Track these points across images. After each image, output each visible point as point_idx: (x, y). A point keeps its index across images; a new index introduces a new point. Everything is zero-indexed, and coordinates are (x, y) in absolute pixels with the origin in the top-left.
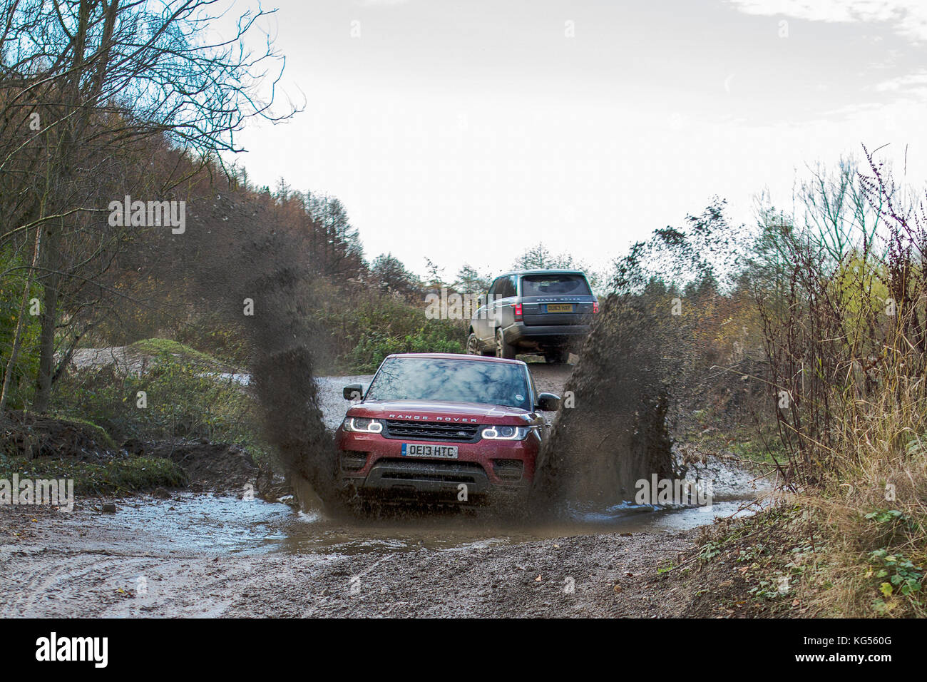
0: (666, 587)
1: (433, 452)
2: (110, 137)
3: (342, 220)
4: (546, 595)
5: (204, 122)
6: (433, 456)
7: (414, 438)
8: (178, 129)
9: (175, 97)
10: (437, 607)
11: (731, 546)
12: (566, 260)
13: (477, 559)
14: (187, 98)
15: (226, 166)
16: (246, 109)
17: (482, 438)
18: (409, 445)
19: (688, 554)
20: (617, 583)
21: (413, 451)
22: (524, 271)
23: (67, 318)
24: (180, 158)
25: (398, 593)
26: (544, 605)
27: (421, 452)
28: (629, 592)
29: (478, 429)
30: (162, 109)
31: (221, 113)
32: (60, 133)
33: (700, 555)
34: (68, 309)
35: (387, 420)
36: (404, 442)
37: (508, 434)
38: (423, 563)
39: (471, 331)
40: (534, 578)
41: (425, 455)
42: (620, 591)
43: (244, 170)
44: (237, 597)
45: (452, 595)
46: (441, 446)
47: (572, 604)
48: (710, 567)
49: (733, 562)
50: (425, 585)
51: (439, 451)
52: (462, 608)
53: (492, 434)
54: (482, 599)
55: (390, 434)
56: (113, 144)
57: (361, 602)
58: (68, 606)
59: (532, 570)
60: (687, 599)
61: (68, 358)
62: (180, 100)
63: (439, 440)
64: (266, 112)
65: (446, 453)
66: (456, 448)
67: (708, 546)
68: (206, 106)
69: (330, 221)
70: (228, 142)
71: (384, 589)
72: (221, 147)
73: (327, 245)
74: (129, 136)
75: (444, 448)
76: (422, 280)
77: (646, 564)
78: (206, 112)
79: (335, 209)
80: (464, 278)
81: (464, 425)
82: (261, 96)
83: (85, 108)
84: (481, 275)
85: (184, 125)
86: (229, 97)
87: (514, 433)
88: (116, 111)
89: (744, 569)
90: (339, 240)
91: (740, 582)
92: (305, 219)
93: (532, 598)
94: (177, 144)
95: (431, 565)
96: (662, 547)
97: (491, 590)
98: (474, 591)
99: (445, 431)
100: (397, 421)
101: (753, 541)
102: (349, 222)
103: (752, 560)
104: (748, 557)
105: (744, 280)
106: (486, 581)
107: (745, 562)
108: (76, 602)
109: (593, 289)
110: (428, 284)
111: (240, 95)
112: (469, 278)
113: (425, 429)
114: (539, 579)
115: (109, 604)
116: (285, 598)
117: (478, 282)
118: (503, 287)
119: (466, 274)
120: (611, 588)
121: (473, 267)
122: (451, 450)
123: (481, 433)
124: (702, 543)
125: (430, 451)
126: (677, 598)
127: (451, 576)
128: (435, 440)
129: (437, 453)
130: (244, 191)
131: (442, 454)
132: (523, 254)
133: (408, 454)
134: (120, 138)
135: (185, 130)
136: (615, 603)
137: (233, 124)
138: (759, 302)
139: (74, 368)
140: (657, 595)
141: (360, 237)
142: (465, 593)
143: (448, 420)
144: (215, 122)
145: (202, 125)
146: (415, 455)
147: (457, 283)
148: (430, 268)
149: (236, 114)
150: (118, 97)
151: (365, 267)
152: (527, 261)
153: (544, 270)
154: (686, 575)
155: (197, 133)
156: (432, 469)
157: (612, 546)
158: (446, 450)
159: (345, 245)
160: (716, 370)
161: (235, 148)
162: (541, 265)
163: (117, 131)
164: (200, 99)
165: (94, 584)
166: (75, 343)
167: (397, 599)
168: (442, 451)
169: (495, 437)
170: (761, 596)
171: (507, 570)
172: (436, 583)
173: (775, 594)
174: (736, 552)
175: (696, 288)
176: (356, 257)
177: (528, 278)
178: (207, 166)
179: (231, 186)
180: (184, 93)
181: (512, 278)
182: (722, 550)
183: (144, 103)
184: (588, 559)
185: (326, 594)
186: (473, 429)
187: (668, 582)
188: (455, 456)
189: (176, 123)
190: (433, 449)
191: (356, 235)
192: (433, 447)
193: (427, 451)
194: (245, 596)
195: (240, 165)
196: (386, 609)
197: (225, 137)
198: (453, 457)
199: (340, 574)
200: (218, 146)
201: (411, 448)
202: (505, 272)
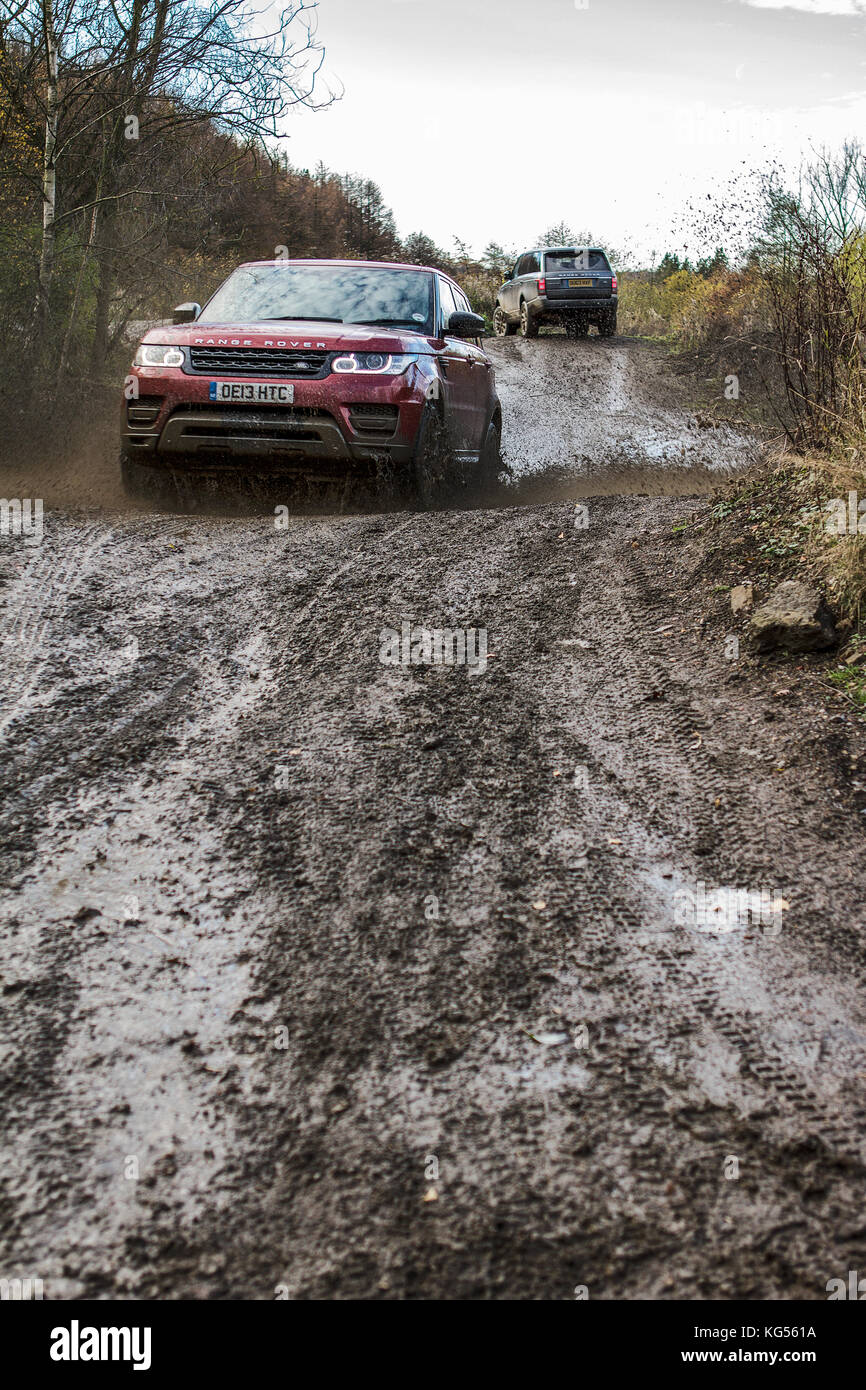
0: (682, 544)
1: (256, 394)
2: (161, 124)
3: (377, 201)
4: (568, 552)
5: (249, 109)
6: (256, 399)
7: (229, 374)
8: (224, 116)
9: (222, 87)
10: (467, 562)
11: (742, 506)
12: (587, 237)
13: (503, 518)
14: (233, 87)
15: (269, 150)
16: (288, 97)
17: (332, 371)
18: (220, 385)
19: (701, 514)
20: (635, 540)
21: (226, 393)
22: (547, 248)
23: (121, 293)
24: (226, 143)
25: (430, 549)
26: (567, 561)
27: (239, 394)
28: (647, 549)
29: (327, 357)
30: (210, 98)
31: (265, 101)
32: (115, 120)
33: (713, 514)
34: (122, 284)
35: (192, 348)
36: (213, 379)
37: (377, 365)
38: (453, 521)
39: (498, 304)
40: (557, 535)
41: (245, 400)
42: (637, 547)
43: (285, 154)
44: (279, 552)
45: (480, 551)
46: (269, 385)
47: (592, 560)
48: (722, 526)
49: (745, 521)
50: (454, 542)
51: (265, 393)
52: (490, 563)
53: (349, 366)
54: (508, 555)
55: (194, 368)
56: (165, 130)
57: (395, 557)
58: (123, 560)
59: (555, 528)
60: (701, 555)
61: (121, 329)
62: (226, 89)
63: (266, 376)
64: (306, 100)
65: (276, 395)
66: (290, 388)
67: (721, 506)
68: (251, 94)
69: (366, 202)
70: (272, 127)
71: (416, 546)
72: (264, 132)
73: (362, 224)
74: (180, 122)
75: (273, 388)
76: (451, 257)
77: (662, 523)
78: (251, 100)
79: (371, 190)
80: (490, 255)
81: (307, 352)
82: (301, 85)
83: (138, 96)
84: (507, 252)
85: (230, 112)
86: (273, 85)
87: (385, 364)
88: (167, 99)
89: (755, 528)
90: (374, 219)
91: (750, 539)
92: (342, 200)
93: (555, 554)
94: (222, 128)
95: (460, 522)
96: (676, 506)
97: (516, 547)
98: (501, 548)
99: (277, 361)
100: (206, 348)
101: (763, 501)
102: (383, 203)
103: (762, 519)
104: (758, 516)
105: (753, 257)
106: (512, 538)
107: (756, 521)
108: (129, 556)
109: (611, 265)
110: (457, 261)
111: (283, 84)
112: (494, 252)
113: (247, 360)
114: (561, 536)
115: (160, 558)
116: (324, 554)
117: (503, 259)
118: (528, 264)
119: (492, 251)
120: (629, 545)
121: (499, 245)
122: (283, 391)
123: (331, 364)
124: (715, 502)
125: (251, 392)
126: (692, 555)
127: (479, 533)
128: (259, 375)
129: (263, 395)
130: (284, 174)
131: (269, 397)
132: (546, 232)
133: (220, 398)
134: (171, 124)
135: (231, 117)
136: (633, 559)
137: (276, 110)
138: (769, 277)
139: (127, 339)
140: (673, 552)
141: (393, 217)
142: (492, 549)
143: (281, 345)
144: (260, 108)
145: (247, 112)
146: (229, 399)
147: (483, 260)
148: (459, 246)
149: (279, 102)
150: (169, 87)
151: (398, 244)
152: (549, 239)
153: (566, 247)
154: (700, 533)
155: (242, 120)
156: (256, 421)
157: (629, 506)
158: (276, 391)
159: (380, 223)
160: (728, 342)
161: (278, 134)
162: (563, 243)
163: (167, 118)
164: (246, 87)
165: (147, 540)
166: (128, 316)
167: (429, 555)
168: (269, 392)
169: (354, 370)
170: (770, 552)
171: (531, 528)
172: (465, 540)
173: (784, 551)
174: (746, 511)
175: (708, 264)
176: (390, 234)
177: (551, 255)
178: (251, 149)
179: (274, 170)
180: (231, 82)
181: (536, 255)
182: (734, 509)
183: (193, 92)
184: (607, 518)
185: (362, 550)
186: (319, 358)
187: (683, 540)
188: (290, 400)
189: (223, 110)
190: (256, 389)
191: (389, 215)
192: (256, 386)
193: (247, 392)
194: (287, 551)
195: (282, 149)
196: (418, 563)
197: (268, 123)
198: (286, 401)
199: (375, 531)
200: (262, 131)
201: (222, 388)
202: (529, 249)
